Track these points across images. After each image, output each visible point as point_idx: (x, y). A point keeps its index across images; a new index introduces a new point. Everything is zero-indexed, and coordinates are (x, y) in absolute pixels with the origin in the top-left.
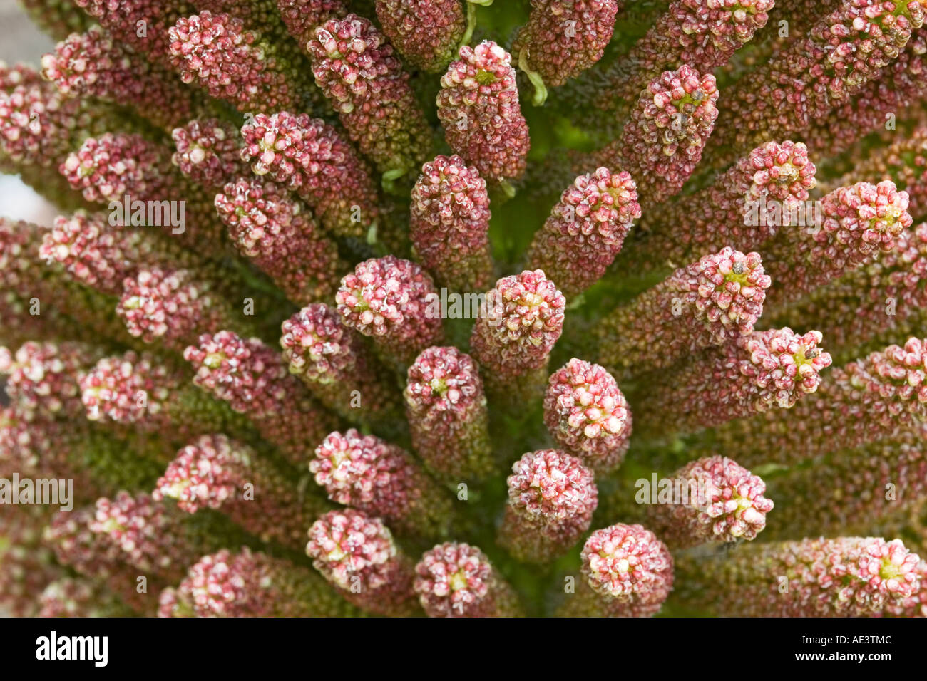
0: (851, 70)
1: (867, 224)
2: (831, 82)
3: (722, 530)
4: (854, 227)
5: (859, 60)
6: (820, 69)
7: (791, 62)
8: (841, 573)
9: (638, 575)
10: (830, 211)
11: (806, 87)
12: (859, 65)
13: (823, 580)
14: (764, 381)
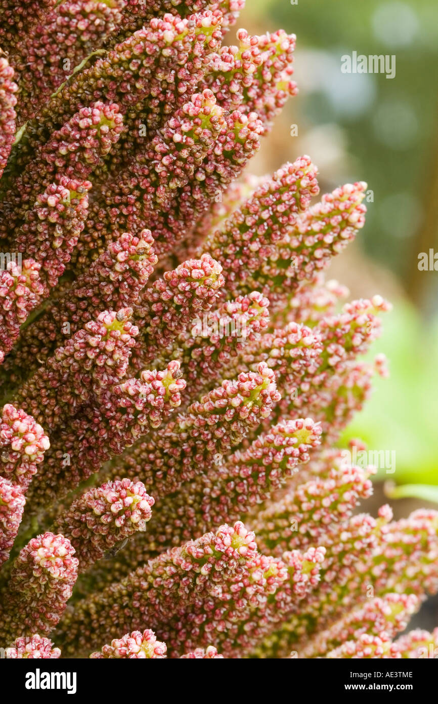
0: (172, 175)
1: (197, 284)
2: (156, 190)
3: (122, 522)
4: (188, 288)
5: (178, 167)
6: (148, 182)
7: (122, 185)
8: (200, 555)
9: (68, 562)
10: (163, 287)
11: (136, 200)
12: (178, 171)
13: (185, 565)
14: (141, 405)
